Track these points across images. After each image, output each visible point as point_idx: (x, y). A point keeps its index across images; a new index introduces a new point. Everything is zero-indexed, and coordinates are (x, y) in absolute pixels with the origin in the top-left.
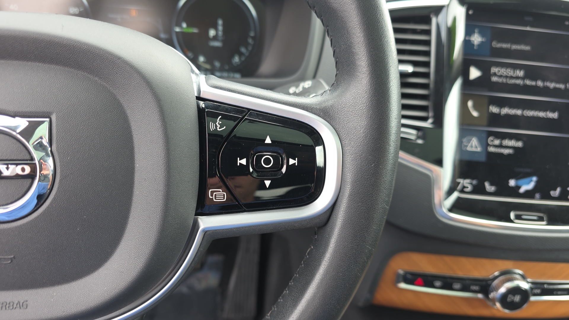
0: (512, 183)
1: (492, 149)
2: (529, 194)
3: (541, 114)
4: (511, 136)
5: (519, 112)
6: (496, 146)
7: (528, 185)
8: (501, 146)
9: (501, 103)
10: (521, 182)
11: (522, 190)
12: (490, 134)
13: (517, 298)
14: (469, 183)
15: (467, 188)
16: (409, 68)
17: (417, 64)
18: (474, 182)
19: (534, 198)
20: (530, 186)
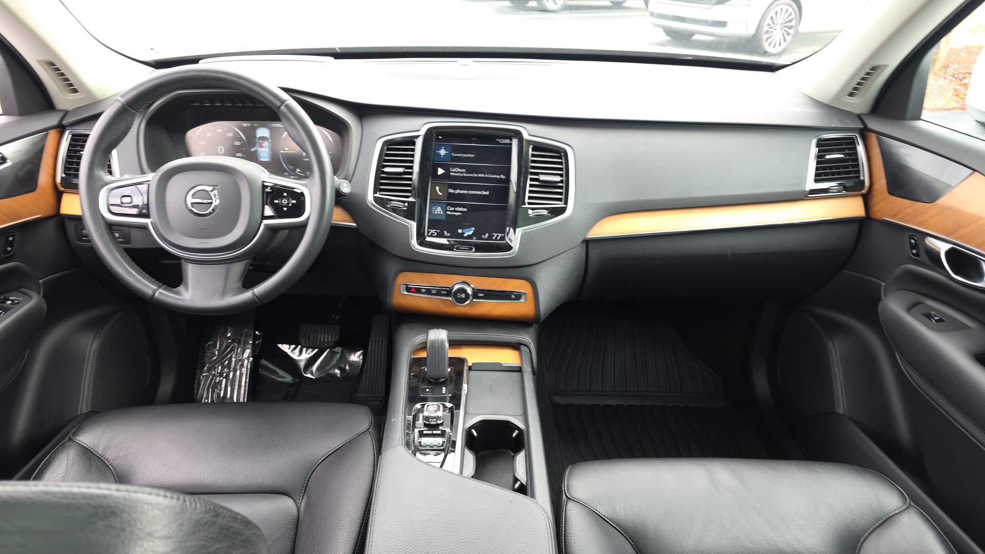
0: (460, 231)
1: (449, 213)
2: (469, 237)
3: (479, 193)
4: (460, 206)
5: (466, 192)
6: (451, 211)
7: (469, 232)
8: (454, 211)
9: (455, 187)
10: (464, 231)
11: (465, 235)
12: (448, 204)
13: (463, 296)
14: (435, 232)
15: (434, 234)
16: (401, 170)
17: (406, 167)
18: (438, 231)
19: (472, 239)
20: (471, 233)
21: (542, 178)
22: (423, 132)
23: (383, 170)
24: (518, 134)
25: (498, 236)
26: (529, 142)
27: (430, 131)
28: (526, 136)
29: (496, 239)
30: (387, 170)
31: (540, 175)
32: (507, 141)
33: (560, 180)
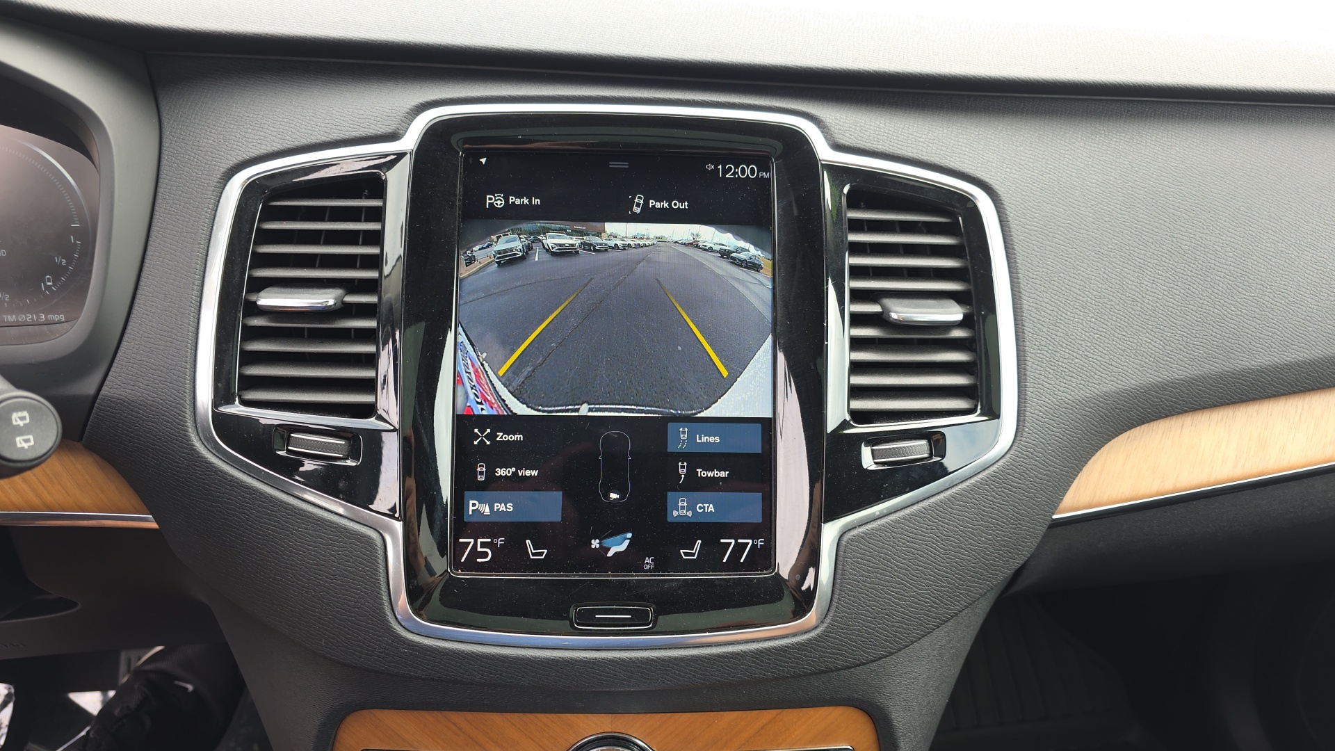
11: (610, 554)
14: (483, 545)
15: (485, 555)
16: (326, 298)
17: (352, 286)
18: (500, 542)
19: (639, 569)
20: (623, 547)
21: (901, 311)
22: (409, 141)
23: (253, 298)
24: (795, 143)
25: (740, 548)
26: (839, 173)
27: (436, 134)
28: (825, 153)
29: (734, 564)
30: (268, 300)
31: (889, 302)
32: (748, 171)
33: (959, 317)
